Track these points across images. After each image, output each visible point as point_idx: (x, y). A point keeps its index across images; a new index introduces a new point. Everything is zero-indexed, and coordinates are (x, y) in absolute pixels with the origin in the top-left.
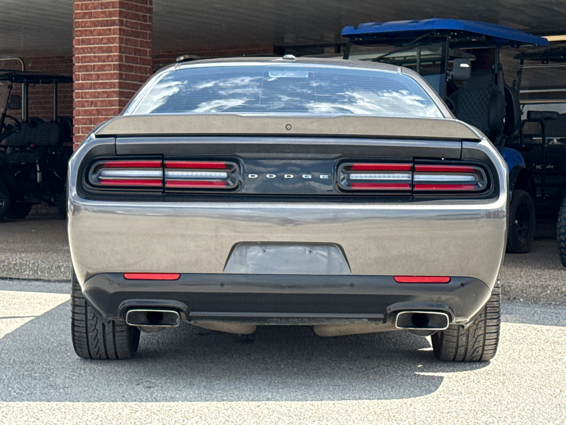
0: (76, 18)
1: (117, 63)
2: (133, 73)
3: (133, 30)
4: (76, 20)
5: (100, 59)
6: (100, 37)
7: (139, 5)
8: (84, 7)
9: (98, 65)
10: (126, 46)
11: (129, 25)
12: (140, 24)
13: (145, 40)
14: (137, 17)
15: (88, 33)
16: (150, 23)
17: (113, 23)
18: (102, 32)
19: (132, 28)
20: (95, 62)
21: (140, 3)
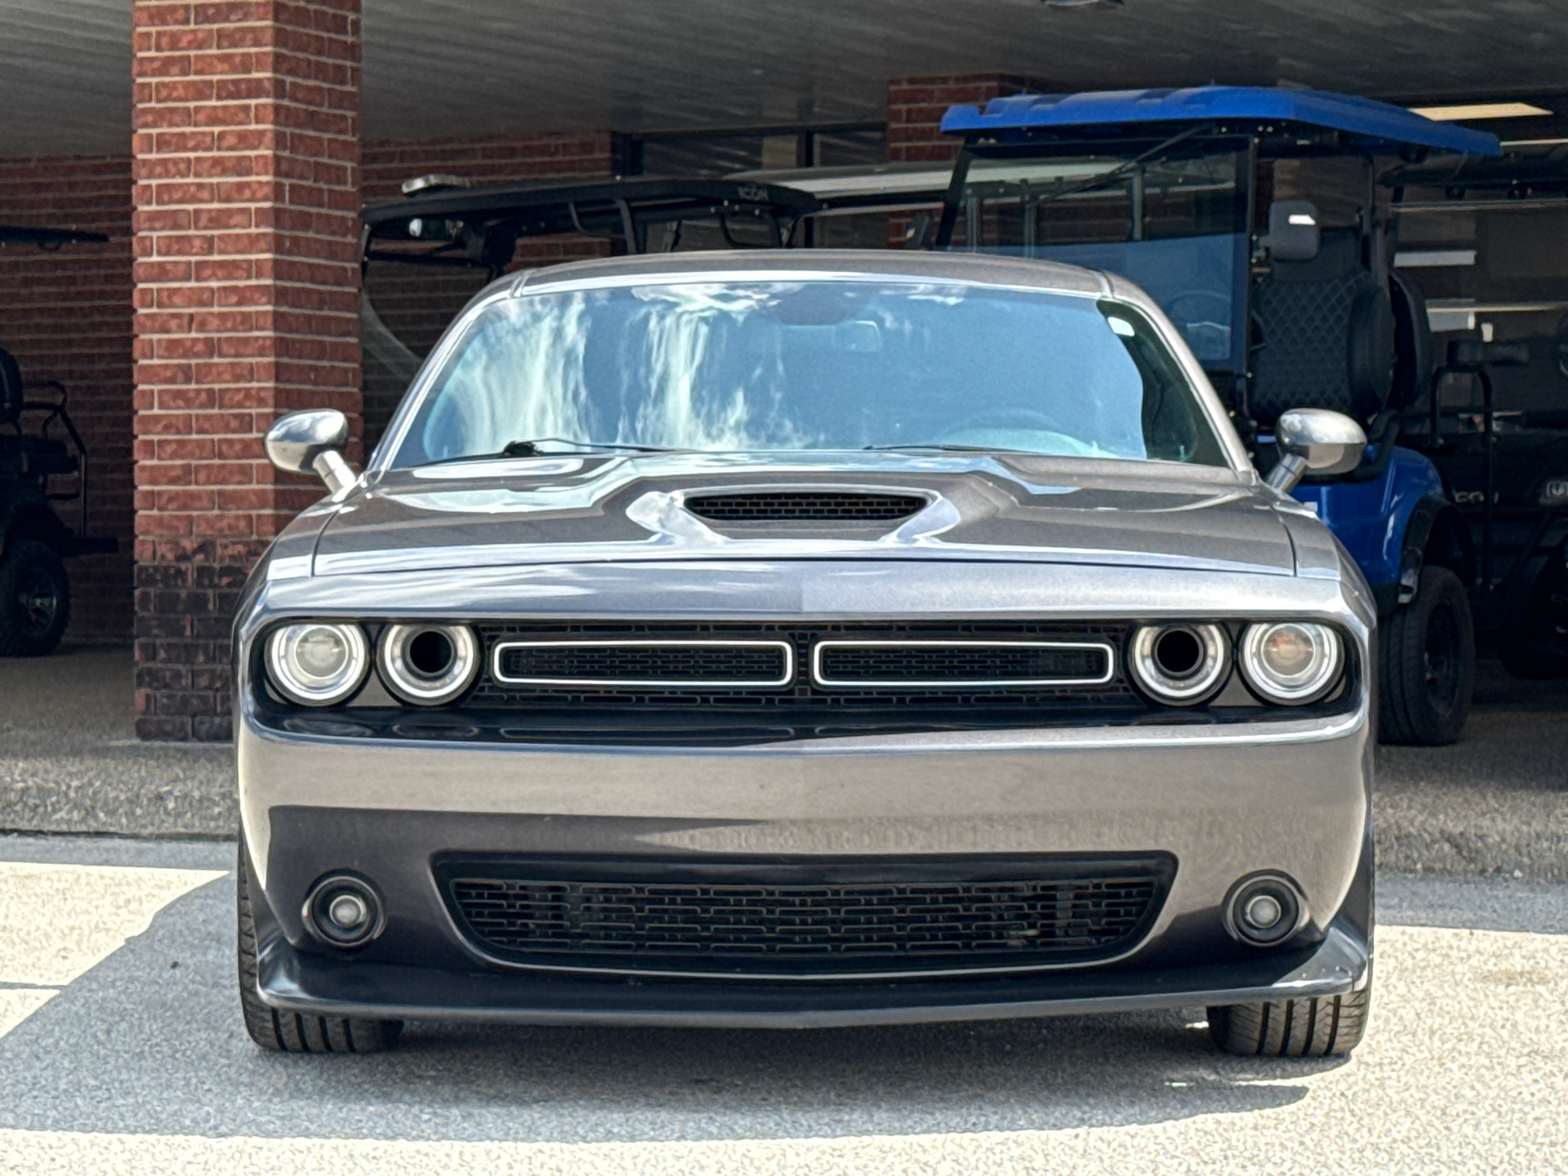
0: (142, 74)
1: (266, 205)
2: (310, 234)
3: (312, 108)
4: (140, 80)
5: (216, 193)
6: (217, 130)
7: (325, 35)
8: (165, 41)
9: (210, 211)
10: (293, 156)
11: (300, 95)
12: (330, 90)
13: (341, 137)
14: (320, 71)
15: (177, 119)
16: (354, 89)
17: (255, 89)
18: (222, 115)
19: (310, 103)
20: (201, 201)
21: (328, 31)
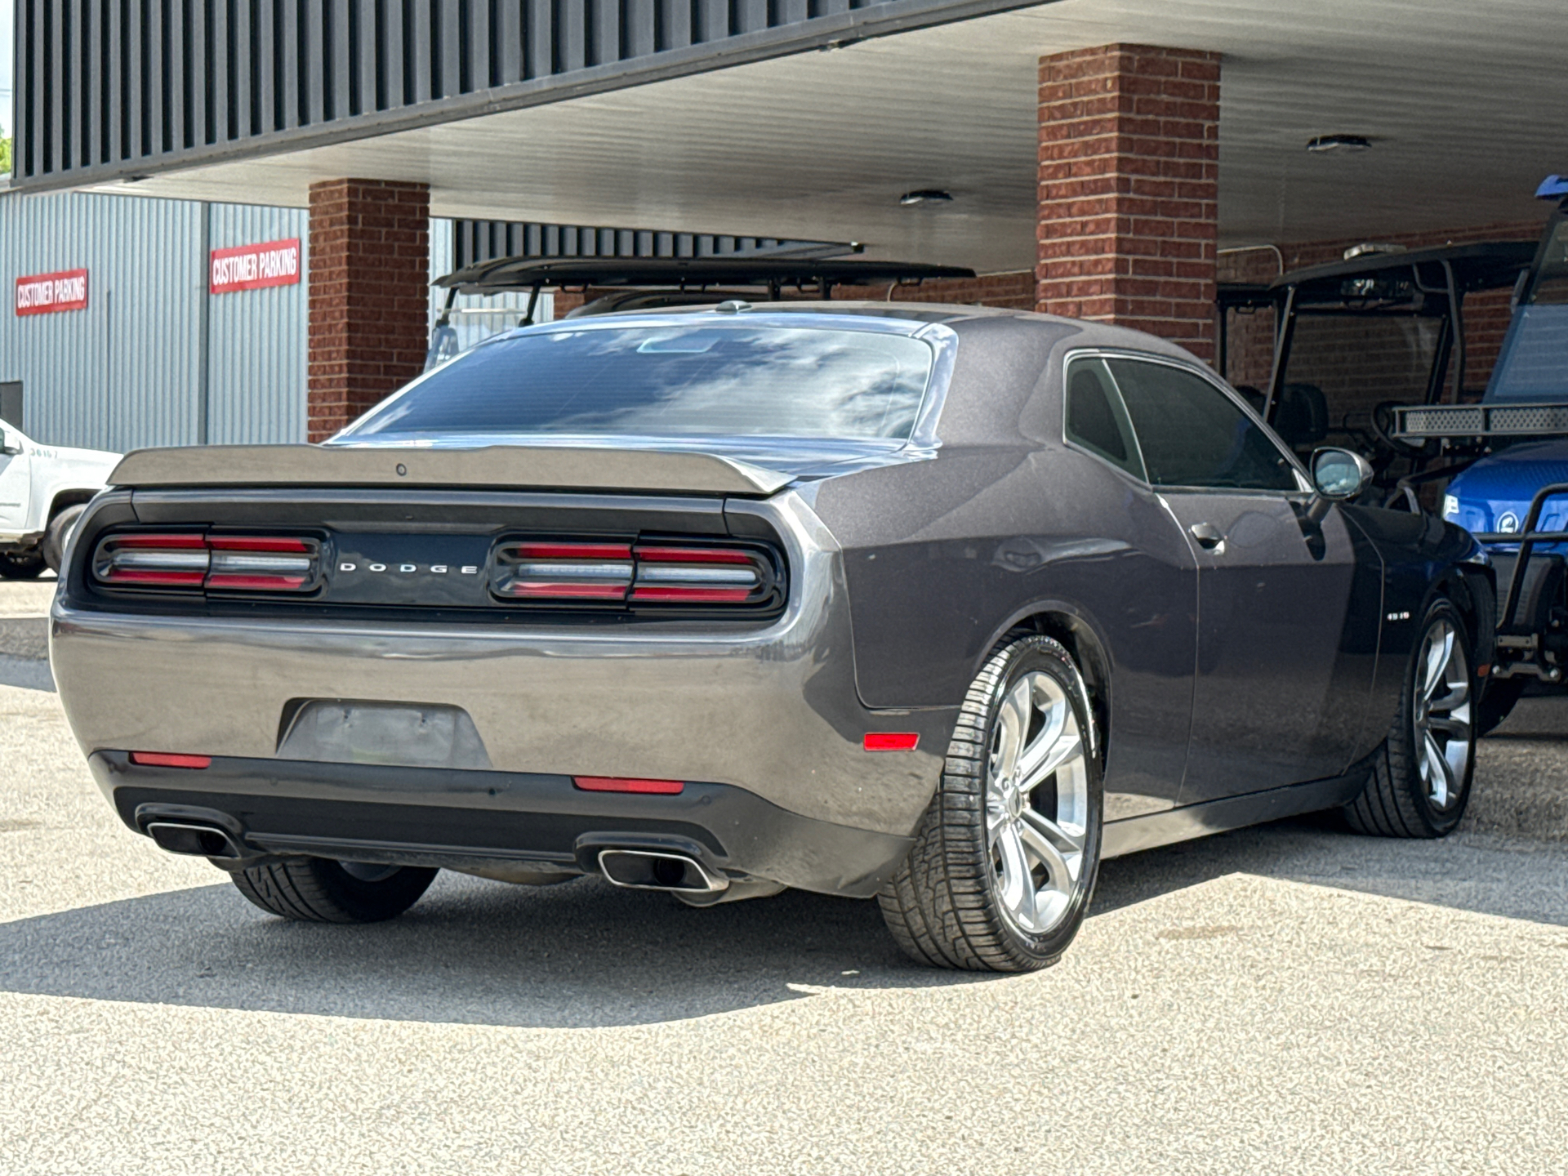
0: (1043, 179)
1: (1111, 276)
2: (1158, 298)
3: (1160, 199)
4: (1044, 183)
5: (1083, 268)
6: (1084, 219)
7: (1178, 140)
8: (1056, 152)
9: (1078, 282)
10: (1137, 237)
11: (1147, 189)
12: (1181, 185)
13: (1194, 220)
14: (1169, 168)
15: (1062, 211)
16: (1211, 181)
17: (1105, 187)
18: (1086, 208)
19: (1155, 195)
20: (1074, 275)
21: (1180, 136)
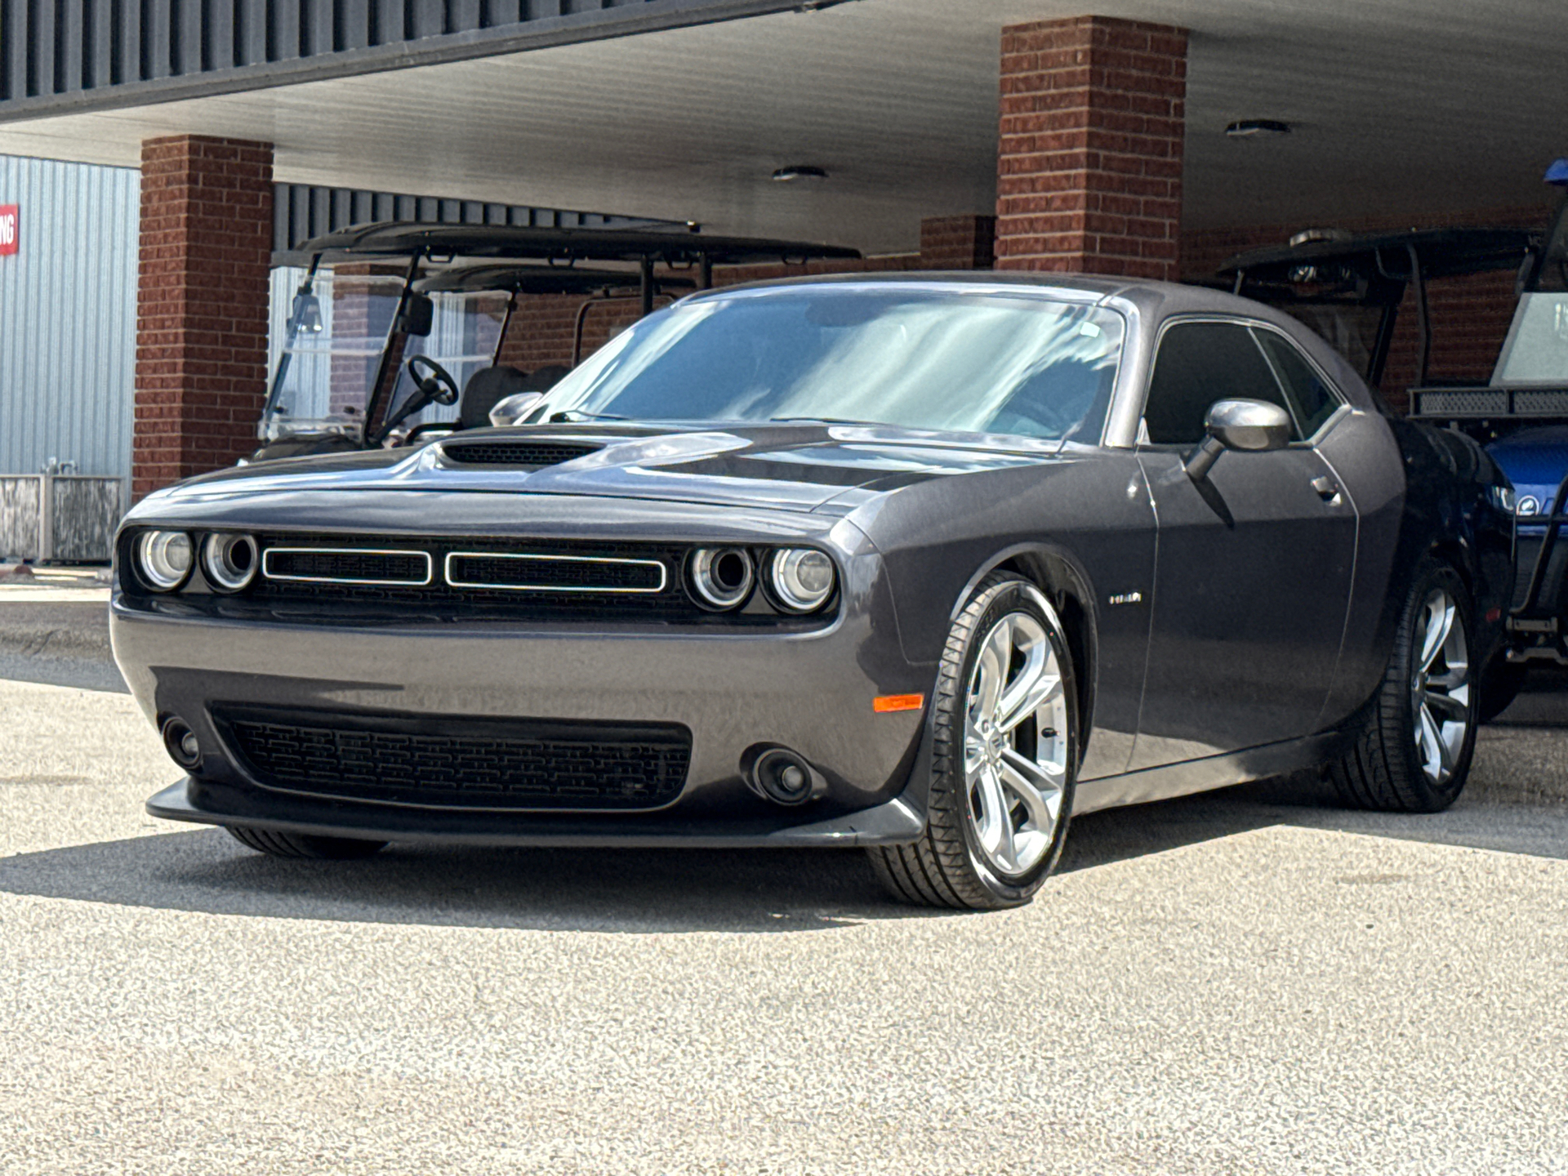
0: (1004, 152)
1: (1078, 254)
3: (1127, 176)
4: (1004, 157)
5: (1046, 245)
6: (1049, 195)
7: (1145, 117)
8: (1019, 126)
10: (1105, 214)
11: (1115, 165)
12: (1147, 161)
13: (1160, 199)
14: (1137, 145)
15: (1025, 186)
16: (1176, 160)
17: (1073, 162)
18: (1053, 183)
19: (1123, 172)
20: (1036, 252)
21: (1147, 112)
